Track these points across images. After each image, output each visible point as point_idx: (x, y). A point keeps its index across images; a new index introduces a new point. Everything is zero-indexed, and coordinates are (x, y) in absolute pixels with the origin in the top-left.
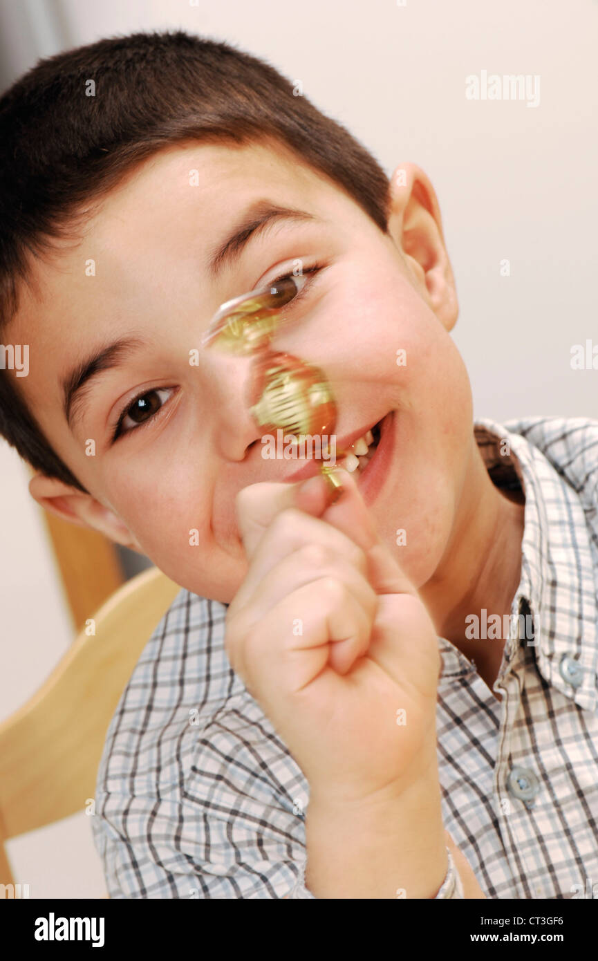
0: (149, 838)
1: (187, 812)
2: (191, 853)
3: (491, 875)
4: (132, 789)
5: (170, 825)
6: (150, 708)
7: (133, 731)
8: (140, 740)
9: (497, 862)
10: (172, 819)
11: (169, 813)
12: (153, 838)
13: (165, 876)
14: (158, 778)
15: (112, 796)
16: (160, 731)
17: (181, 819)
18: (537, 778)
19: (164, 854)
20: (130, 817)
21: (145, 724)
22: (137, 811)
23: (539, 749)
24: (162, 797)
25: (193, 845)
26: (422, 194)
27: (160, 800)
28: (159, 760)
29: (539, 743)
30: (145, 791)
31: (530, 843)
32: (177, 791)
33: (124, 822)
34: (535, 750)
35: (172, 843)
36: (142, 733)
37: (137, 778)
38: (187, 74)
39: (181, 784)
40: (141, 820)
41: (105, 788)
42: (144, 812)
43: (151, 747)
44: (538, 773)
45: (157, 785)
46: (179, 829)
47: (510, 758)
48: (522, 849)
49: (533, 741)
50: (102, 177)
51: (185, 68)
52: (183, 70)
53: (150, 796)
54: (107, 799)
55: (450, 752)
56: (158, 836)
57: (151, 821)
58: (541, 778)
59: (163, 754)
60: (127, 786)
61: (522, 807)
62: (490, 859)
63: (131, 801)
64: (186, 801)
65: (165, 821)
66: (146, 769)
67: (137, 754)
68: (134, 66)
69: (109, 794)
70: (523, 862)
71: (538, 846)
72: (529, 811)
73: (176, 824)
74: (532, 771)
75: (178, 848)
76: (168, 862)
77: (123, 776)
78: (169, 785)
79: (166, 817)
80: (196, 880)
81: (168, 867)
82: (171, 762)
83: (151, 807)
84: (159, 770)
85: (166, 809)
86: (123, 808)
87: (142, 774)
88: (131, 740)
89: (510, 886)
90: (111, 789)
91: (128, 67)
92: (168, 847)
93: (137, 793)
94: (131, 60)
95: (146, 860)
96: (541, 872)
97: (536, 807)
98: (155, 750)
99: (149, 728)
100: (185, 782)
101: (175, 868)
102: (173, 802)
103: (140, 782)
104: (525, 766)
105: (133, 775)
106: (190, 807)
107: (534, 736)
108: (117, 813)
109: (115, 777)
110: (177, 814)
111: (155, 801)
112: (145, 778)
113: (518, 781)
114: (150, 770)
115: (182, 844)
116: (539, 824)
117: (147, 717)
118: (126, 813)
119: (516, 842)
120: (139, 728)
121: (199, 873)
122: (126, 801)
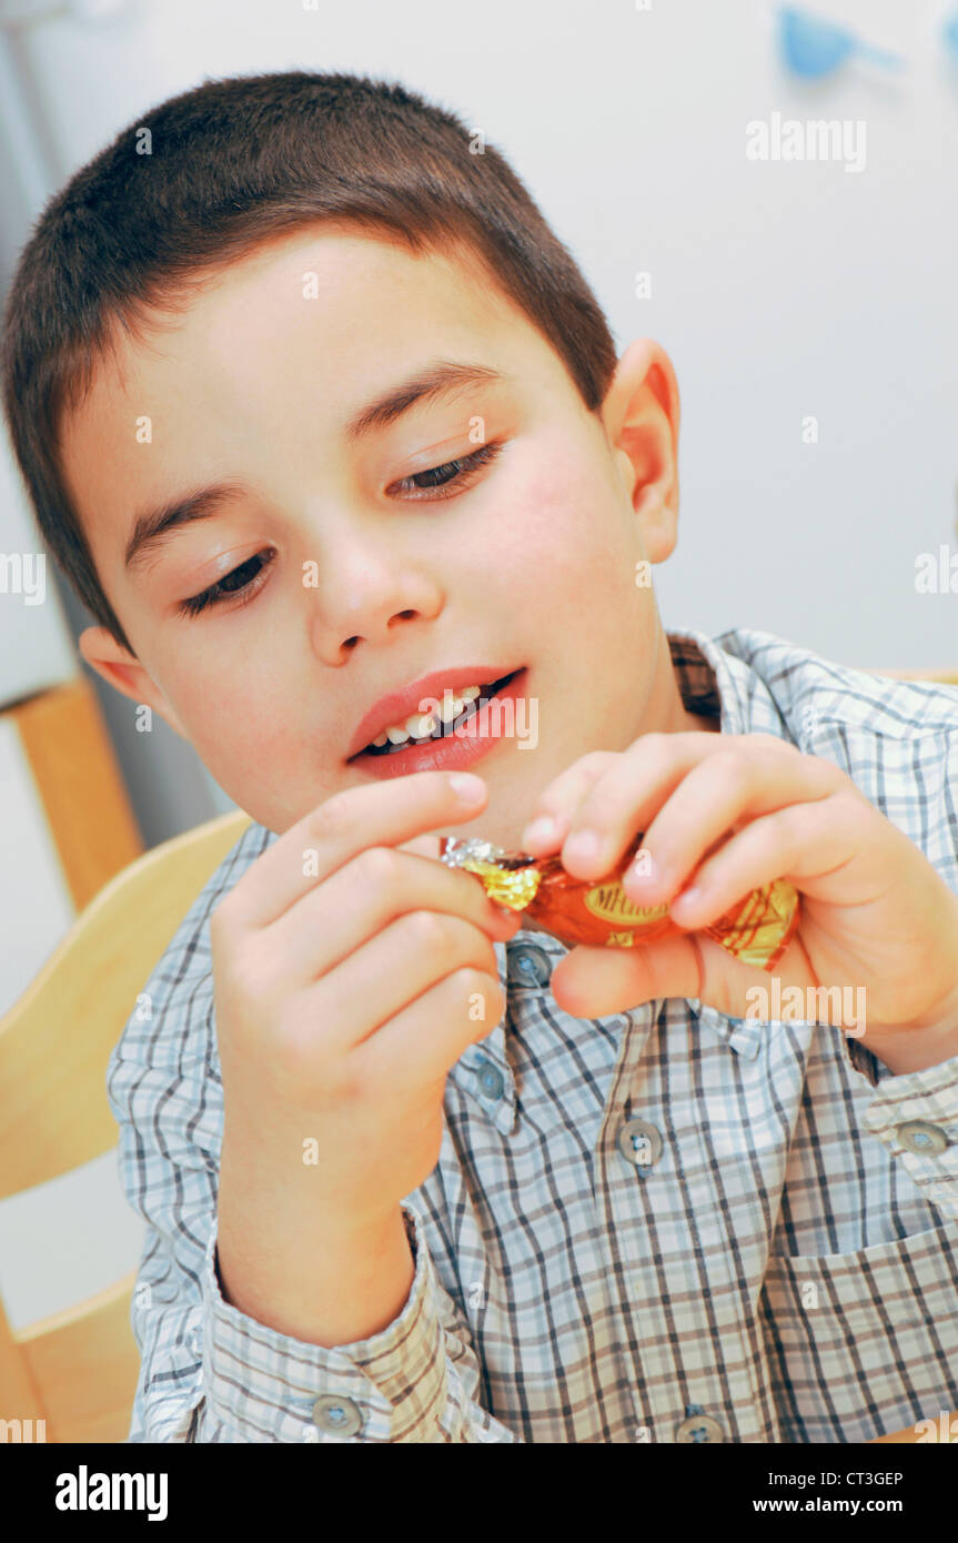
0: (157, 1119)
1: (211, 1096)
2: (206, 1147)
3: (578, 1260)
4: (150, 1058)
5: (187, 1110)
6: (192, 948)
7: (166, 978)
8: (173, 991)
9: (588, 1243)
10: (191, 1103)
11: (189, 1096)
12: (160, 1121)
13: (172, 1173)
14: (183, 1045)
15: (125, 1064)
16: (198, 982)
17: (203, 1105)
18: (661, 1136)
19: (174, 1144)
20: (139, 1092)
21: (184, 969)
22: (149, 1086)
23: (671, 1100)
24: (184, 1073)
25: (209, 1137)
26: (660, 383)
27: (181, 1078)
28: (188, 1023)
29: (672, 1091)
30: (164, 1063)
31: (636, 1222)
32: (202, 1067)
33: (131, 1097)
34: (666, 1098)
35: (184, 1129)
36: (178, 981)
37: (158, 1044)
38: (379, 132)
39: (208, 1058)
40: (152, 1097)
41: (119, 1053)
42: (158, 1088)
43: (182, 1003)
44: (664, 1130)
45: (180, 1056)
46: (198, 1116)
47: (628, 1105)
48: (623, 1229)
49: (666, 1086)
50: (226, 242)
51: (379, 125)
52: (374, 125)
53: (170, 1070)
54: (118, 1067)
55: (554, 1086)
56: (167, 1119)
57: (164, 1100)
58: (666, 1138)
59: (193, 1015)
60: (145, 1054)
61: (633, 1174)
62: (580, 1237)
63: (145, 1074)
64: (211, 1082)
65: (182, 1103)
66: (171, 1032)
67: (165, 1010)
68: (314, 110)
69: (122, 1061)
70: (621, 1247)
71: (645, 1228)
72: (642, 1180)
73: (196, 1110)
74: (656, 1127)
75: (189, 1137)
76: (177, 1152)
77: (142, 1040)
78: (194, 1057)
79: (185, 1099)
80: (207, 1180)
81: (176, 1159)
82: (200, 1027)
83: (168, 1085)
84: (186, 1035)
85: (187, 1090)
86: (134, 1081)
87: (167, 1038)
88: (161, 989)
89: (600, 1277)
90: (124, 1056)
91: (306, 109)
92: (178, 1134)
93: (155, 1064)
94: (314, 102)
95: (153, 1152)
96: (644, 1262)
97: (653, 1175)
98: (186, 1008)
99: (188, 976)
100: (212, 1056)
101: (186, 1161)
102: (197, 1081)
103: (161, 1050)
104: (647, 1119)
105: (155, 1039)
106: (215, 1090)
107: (668, 1079)
108: (124, 1086)
109: (132, 1040)
110: (199, 1098)
111: (176, 1077)
112: (167, 1044)
113: (633, 1138)
114: (176, 1035)
115: (196, 1133)
116: (653, 1198)
117: (188, 960)
118: (135, 1087)
119: (615, 1219)
120: (175, 974)
121: (212, 1171)
122: (140, 1073)
